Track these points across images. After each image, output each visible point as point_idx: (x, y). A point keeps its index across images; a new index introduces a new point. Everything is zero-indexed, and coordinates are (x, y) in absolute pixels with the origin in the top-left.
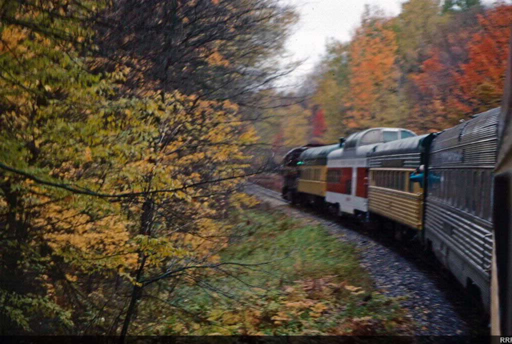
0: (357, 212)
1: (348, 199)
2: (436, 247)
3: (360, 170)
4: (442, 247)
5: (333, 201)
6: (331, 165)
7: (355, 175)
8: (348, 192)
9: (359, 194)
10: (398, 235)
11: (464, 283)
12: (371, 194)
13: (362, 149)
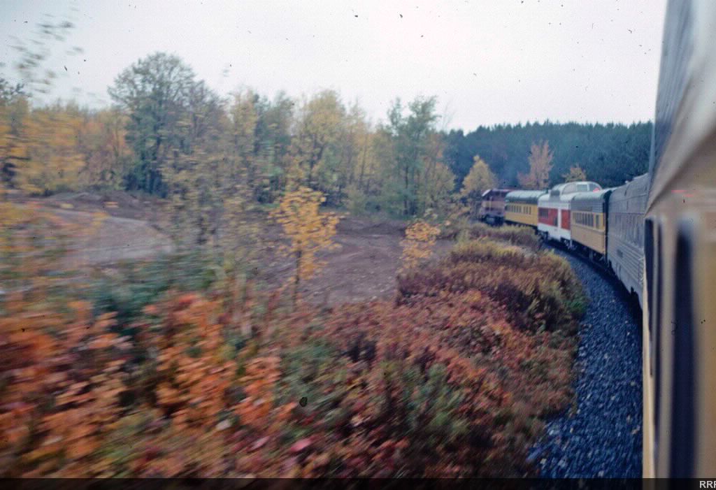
0: (563, 239)
1: (556, 230)
2: (614, 266)
3: (563, 211)
4: (617, 265)
5: (545, 230)
6: (541, 205)
7: (560, 214)
8: (555, 224)
9: (563, 227)
10: (591, 256)
11: (630, 291)
12: (572, 228)
13: (564, 197)
